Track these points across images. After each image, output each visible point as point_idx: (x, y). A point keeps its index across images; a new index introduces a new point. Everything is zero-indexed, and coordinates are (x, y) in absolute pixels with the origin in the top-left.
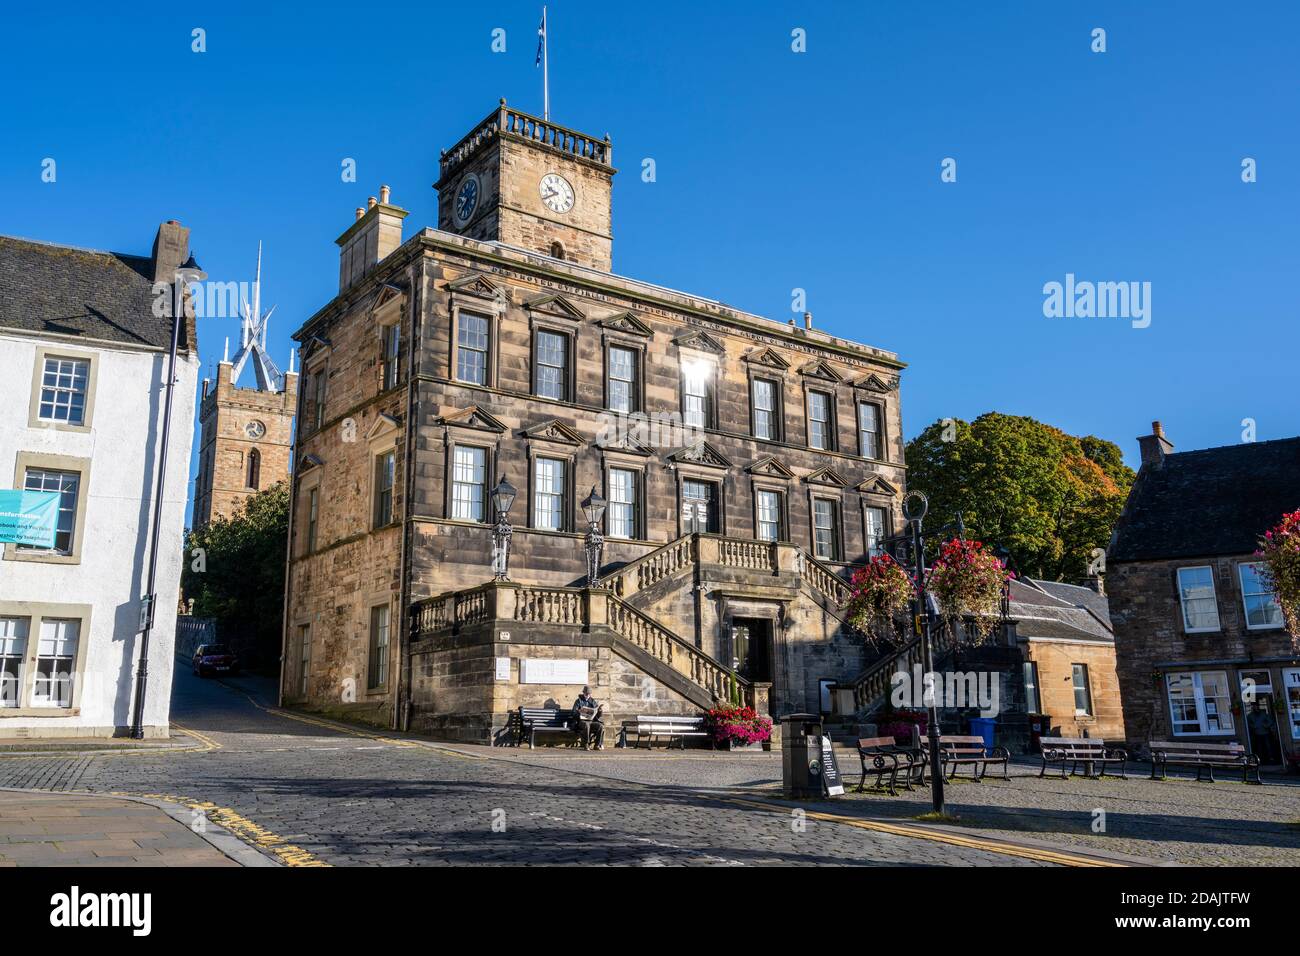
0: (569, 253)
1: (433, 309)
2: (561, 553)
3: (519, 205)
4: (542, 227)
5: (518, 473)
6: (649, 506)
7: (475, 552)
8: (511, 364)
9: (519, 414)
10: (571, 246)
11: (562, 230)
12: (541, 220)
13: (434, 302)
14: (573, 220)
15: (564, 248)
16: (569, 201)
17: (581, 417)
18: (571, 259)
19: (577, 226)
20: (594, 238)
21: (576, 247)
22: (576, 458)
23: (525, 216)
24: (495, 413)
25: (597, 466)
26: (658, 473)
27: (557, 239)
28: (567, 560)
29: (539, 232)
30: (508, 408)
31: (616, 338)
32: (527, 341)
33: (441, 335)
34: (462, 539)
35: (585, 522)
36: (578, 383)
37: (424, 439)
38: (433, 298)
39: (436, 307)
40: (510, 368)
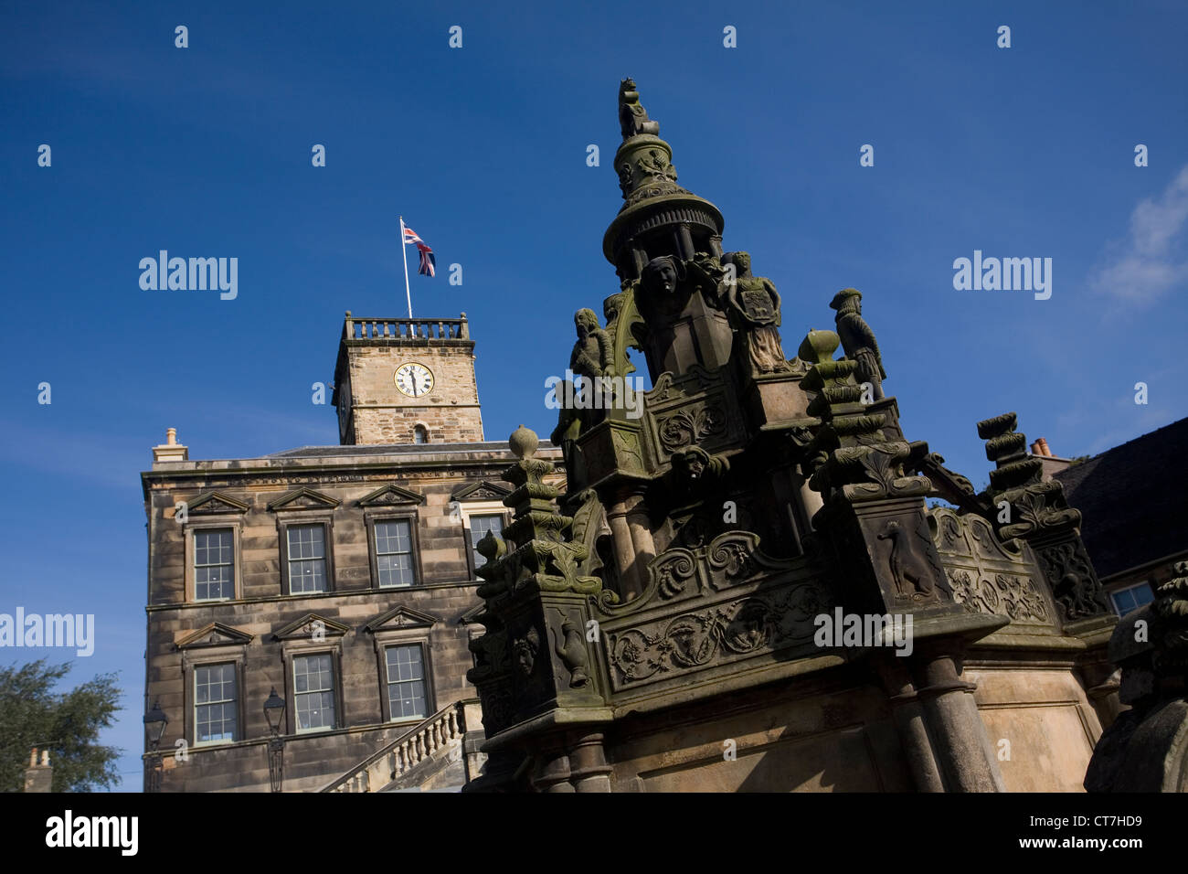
0: (433, 432)
1: (164, 538)
2: (331, 754)
3: (375, 402)
4: (401, 415)
5: (271, 679)
6: (436, 678)
7: (223, 776)
8: (256, 570)
9: (270, 618)
10: (435, 424)
11: (422, 413)
12: (399, 409)
13: (164, 531)
14: (433, 400)
15: (428, 428)
16: (428, 383)
17: (345, 603)
18: (436, 437)
19: (440, 404)
20: (459, 410)
21: (440, 424)
22: (341, 647)
23: (380, 410)
24: (240, 623)
25: (368, 650)
26: (446, 640)
27: (418, 422)
28: (338, 759)
29: (398, 420)
30: (256, 616)
31: (379, 513)
32: (274, 542)
33: (174, 561)
34: (207, 765)
35: (360, 712)
36: (338, 570)
37: (158, 669)
38: (164, 526)
39: (167, 535)
40: (256, 574)
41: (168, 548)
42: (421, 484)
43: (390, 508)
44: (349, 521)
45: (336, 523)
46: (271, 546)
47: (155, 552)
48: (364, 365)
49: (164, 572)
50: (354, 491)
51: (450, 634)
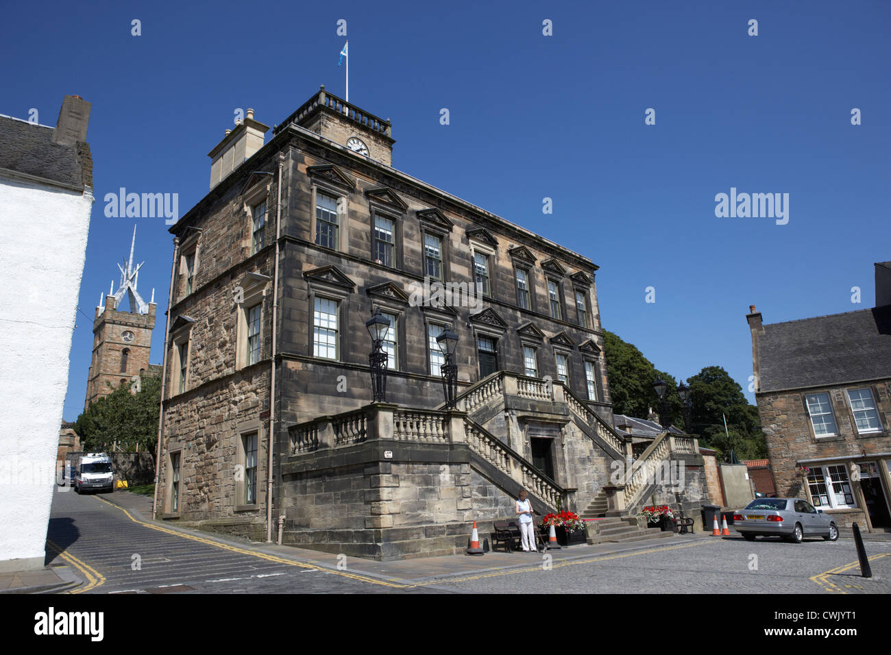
1: (297, 186)
5: (363, 322)
8: (356, 235)
9: (363, 275)
13: (298, 181)
17: (407, 282)
22: (406, 313)
25: (420, 321)
26: (461, 329)
30: (355, 270)
31: (428, 226)
32: (367, 219)
33: (303, 207)
34: (322, 374)
35: (414, 364)
36: (405, 256)
37: (290, 288)
38: (297, 177)
39: (300, 184)
40: (356, 239)
41: (299, 195)
42: (450, 217)
43: (434, 225)
44: (411, 223)
45: (403, 221)
46: (366, 222)
47: (291, 194)
48: (330, 127)
49: (297, 213)
50: (414, 204)
51: (463, 325)
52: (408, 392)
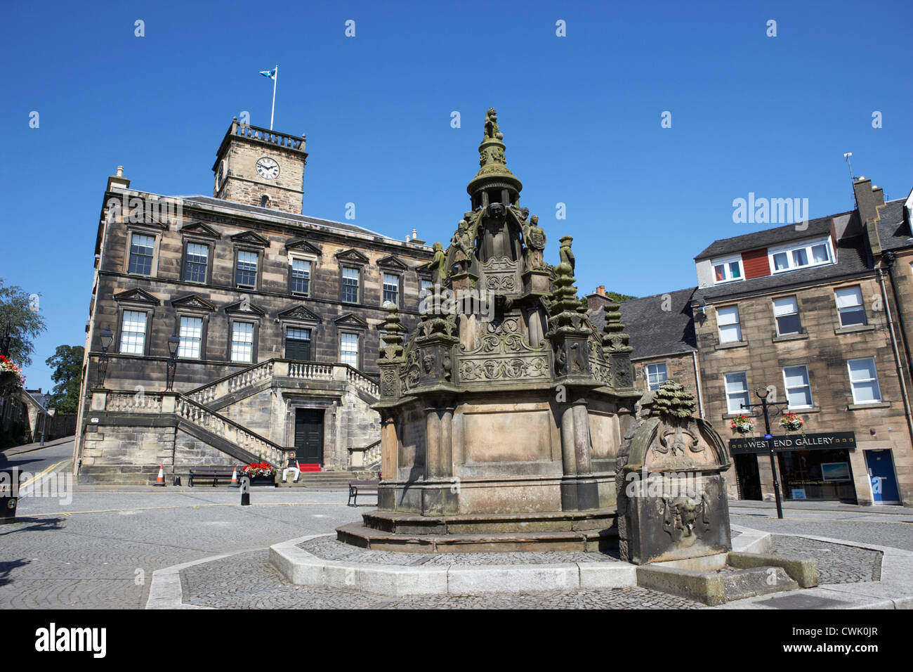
0: (273, 202)
1: (115, 233)
2: (195, 372)
3: (242, 176)
4: (256, 188)
5: (167, 326)
6: (260, 343)
7: (133, 372)
8: (166, 262)
9: (170, 292)
10: (275, 198)
11: (269, 189)
12: (256, 183)
13: (115, 229)
14: (277, 183)
15: (270, 199)
16: (276, 172)
17: (215, 292)
18: (275, 205)
19: (281, 186)
20: (291, 193)
21: (278, 198)
22: (209, 316)
23: (245, 183)
24: (153, 291)
25: (224, 321)
26: (268, 324)
27: (266, 194)
29: (254, 190)
30: (162, 289)
31: (242, 246)
32: (179, 249)
33: (118, 248)
34: (125, 365)
35: (214, 354)
36: (214, 273)
37: (102, 307)
38: (115, 226)
39: (117, 231)
40: (166, 266)
41: (116, 239)
42: (268, 236)
43: (249, 245)
44: (224, 246)
45: (217, 246)
46: (177, 251)
47: (108, 240)
48: (239, 152)
49: (112, 253)
50: (230, 230)
51: (271, 321)
52: (205, 375)
